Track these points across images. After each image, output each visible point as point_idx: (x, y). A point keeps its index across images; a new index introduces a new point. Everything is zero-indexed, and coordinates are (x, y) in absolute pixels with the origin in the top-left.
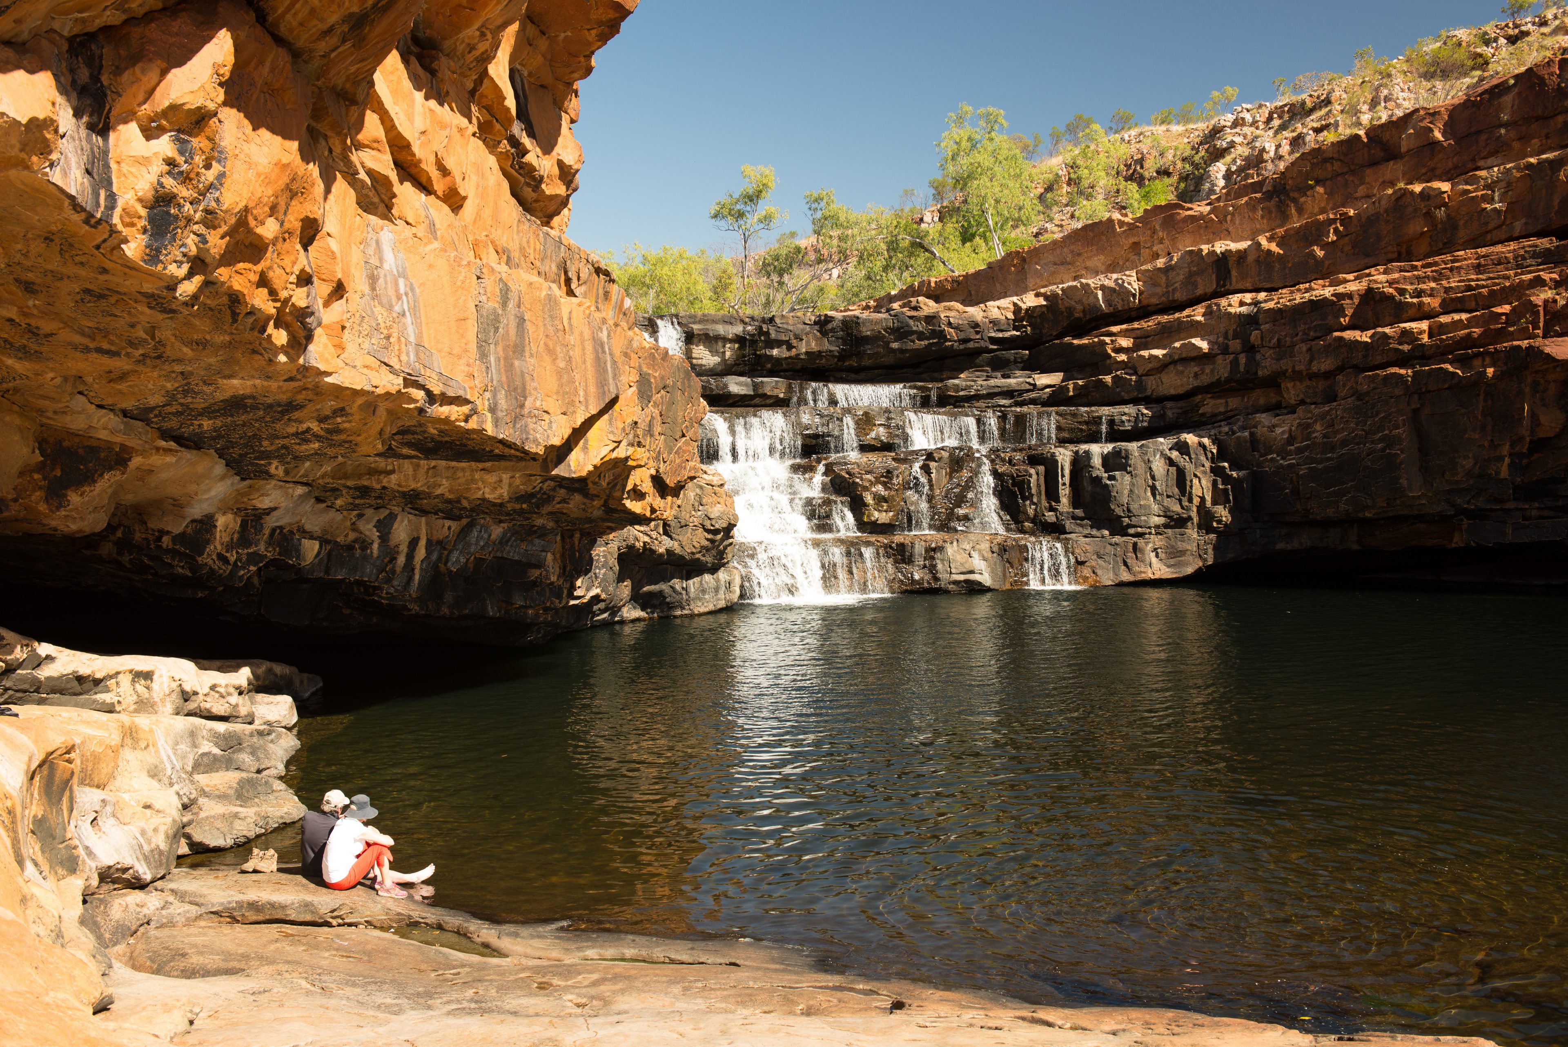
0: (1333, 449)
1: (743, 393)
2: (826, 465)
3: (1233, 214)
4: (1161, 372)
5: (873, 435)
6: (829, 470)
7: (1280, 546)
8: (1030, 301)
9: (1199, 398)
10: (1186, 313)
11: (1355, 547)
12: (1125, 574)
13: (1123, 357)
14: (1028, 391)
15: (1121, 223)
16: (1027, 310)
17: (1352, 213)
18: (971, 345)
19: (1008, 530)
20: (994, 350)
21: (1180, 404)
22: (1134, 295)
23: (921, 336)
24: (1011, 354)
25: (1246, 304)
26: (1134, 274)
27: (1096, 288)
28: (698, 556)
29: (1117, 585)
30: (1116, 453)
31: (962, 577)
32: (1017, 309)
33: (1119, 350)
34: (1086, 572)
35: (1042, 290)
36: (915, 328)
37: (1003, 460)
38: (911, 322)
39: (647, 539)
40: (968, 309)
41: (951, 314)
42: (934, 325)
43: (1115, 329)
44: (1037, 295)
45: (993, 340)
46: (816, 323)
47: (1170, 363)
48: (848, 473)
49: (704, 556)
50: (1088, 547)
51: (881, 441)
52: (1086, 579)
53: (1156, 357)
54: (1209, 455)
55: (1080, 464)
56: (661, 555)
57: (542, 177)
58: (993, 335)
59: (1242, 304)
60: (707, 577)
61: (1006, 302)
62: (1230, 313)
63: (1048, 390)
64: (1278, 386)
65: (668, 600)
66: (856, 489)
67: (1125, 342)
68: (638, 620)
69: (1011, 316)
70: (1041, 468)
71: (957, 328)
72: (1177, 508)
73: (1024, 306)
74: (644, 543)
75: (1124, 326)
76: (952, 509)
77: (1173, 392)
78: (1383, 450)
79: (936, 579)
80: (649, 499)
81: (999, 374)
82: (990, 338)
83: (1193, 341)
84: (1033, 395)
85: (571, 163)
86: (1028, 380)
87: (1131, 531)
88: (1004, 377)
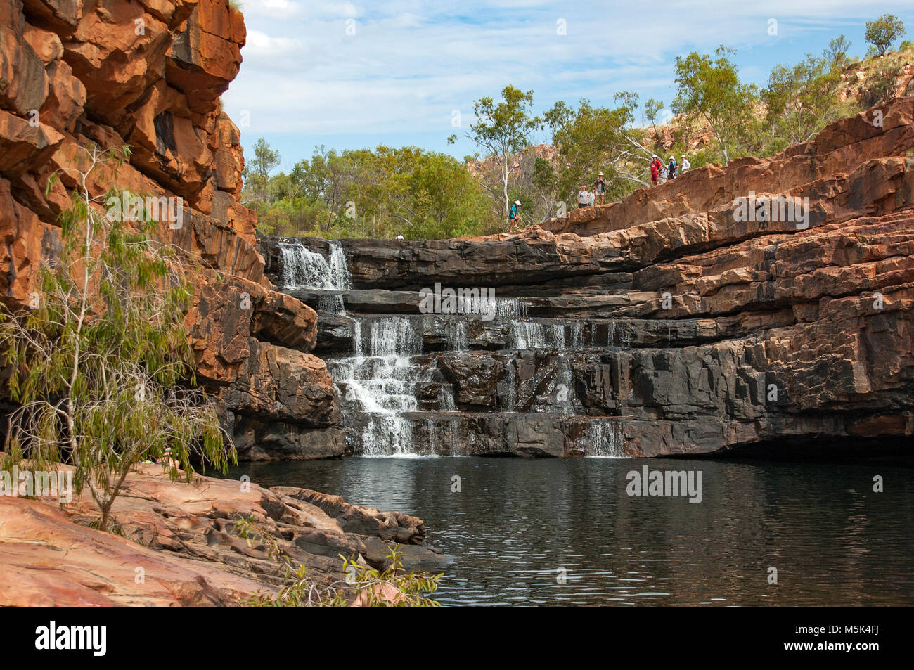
0: (813, 357)
1: (385, 303)
2: (438, 359)
3: (782, 170)
4: (715, 294)
5: (481, 337)
6: (440, 364)
7: (787, 431)
8: (632, 233)
9: (740, 316)
10: (734, 248)
11: (844, 434)
12: (662, 449)
13: (693, 280)
14: (624, 305)
15: (714, 172)
16: (630, 240)
17: (845, 176)
18: (582, 268)
19: (577, 411)
20: (603, 273)
21: (728, 319)
22: (704, 232)
23: (540, 260)
24: (617, 276)
25: (773, 243)
26: (706, 215)
27: (678, 225)
28: (304, 417)
29: (656, 457)
30: (661, 356)
31: (528, 445)
32: (623, 240)
33: (690, 275)
34: (632, 447)
35: (643, 225)
36: (534, 254)
37: (580, 359)
38: (532, 249)
39: (261, 402)
40: (582, 239)
41: (566, 243)
42: (550, 252)
43: (688, 258)
44: (640, 228)
45: (603, 264)
46: (458, 248)
47: (722, 287)
48: (453, 366)
49: (309, 417)
50: (634, 427)
51: (488, 342)
52: (631, 452)
53: (711, 282)
54: (737, 359)
55: (636, 365)
56: (274, 415)
57: (181, 174)
58: (602, 260)
59: (770, 243)
60: (316, 433)
61: (613, 234)
62: (759, 250)
63: (639, 305)
64: (790, 307)
65: (284, 447)
66: (456, 378)
67: (693, 269)
68: (262, 460)
69: (618, 245)
70: (608, 366)
71: (569, 254)
72: (706, 400)
73: (627, 237)
74: (259, 405)
75: (696, 257)
76: (534, 396)
77: (723, 310)
78: (842, 358)
79: (507, 446)
80: (215, 369)
81: (607, 292)
82: (600, 262)
83: (735, 270)
84: (627, 309)
85: (203, 163)
86: (624, 297)
87: (670, 416)
88: (611, 293)
